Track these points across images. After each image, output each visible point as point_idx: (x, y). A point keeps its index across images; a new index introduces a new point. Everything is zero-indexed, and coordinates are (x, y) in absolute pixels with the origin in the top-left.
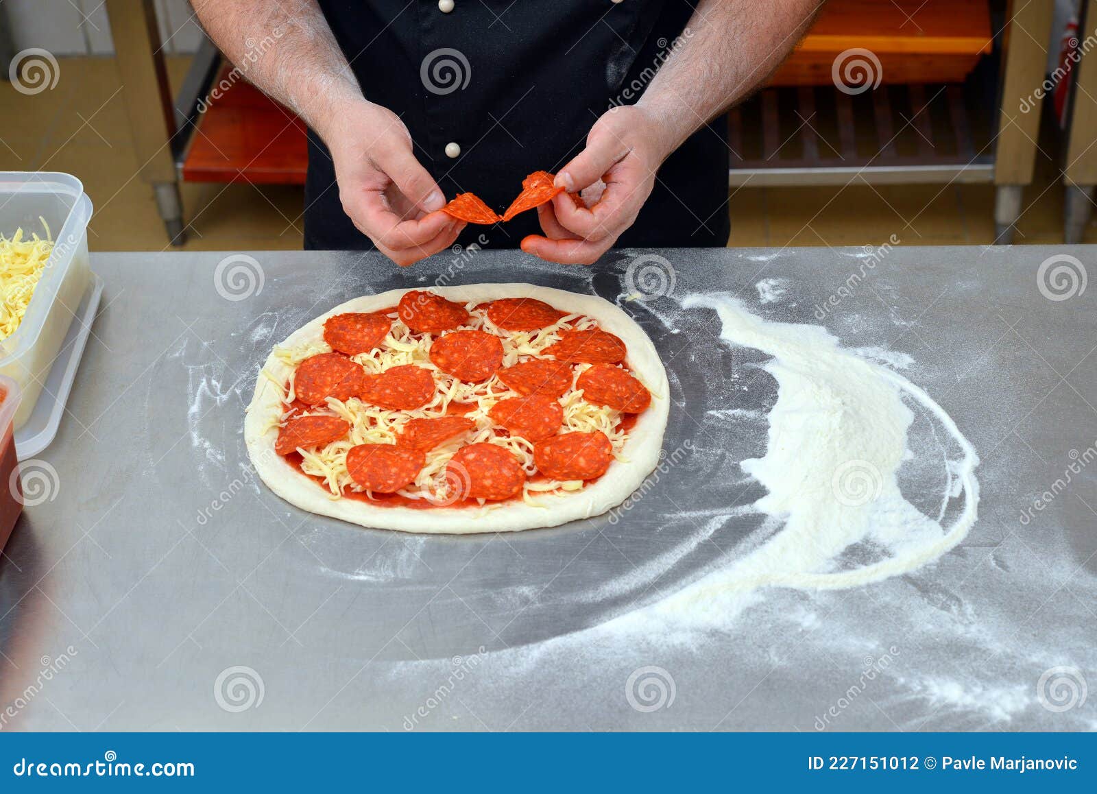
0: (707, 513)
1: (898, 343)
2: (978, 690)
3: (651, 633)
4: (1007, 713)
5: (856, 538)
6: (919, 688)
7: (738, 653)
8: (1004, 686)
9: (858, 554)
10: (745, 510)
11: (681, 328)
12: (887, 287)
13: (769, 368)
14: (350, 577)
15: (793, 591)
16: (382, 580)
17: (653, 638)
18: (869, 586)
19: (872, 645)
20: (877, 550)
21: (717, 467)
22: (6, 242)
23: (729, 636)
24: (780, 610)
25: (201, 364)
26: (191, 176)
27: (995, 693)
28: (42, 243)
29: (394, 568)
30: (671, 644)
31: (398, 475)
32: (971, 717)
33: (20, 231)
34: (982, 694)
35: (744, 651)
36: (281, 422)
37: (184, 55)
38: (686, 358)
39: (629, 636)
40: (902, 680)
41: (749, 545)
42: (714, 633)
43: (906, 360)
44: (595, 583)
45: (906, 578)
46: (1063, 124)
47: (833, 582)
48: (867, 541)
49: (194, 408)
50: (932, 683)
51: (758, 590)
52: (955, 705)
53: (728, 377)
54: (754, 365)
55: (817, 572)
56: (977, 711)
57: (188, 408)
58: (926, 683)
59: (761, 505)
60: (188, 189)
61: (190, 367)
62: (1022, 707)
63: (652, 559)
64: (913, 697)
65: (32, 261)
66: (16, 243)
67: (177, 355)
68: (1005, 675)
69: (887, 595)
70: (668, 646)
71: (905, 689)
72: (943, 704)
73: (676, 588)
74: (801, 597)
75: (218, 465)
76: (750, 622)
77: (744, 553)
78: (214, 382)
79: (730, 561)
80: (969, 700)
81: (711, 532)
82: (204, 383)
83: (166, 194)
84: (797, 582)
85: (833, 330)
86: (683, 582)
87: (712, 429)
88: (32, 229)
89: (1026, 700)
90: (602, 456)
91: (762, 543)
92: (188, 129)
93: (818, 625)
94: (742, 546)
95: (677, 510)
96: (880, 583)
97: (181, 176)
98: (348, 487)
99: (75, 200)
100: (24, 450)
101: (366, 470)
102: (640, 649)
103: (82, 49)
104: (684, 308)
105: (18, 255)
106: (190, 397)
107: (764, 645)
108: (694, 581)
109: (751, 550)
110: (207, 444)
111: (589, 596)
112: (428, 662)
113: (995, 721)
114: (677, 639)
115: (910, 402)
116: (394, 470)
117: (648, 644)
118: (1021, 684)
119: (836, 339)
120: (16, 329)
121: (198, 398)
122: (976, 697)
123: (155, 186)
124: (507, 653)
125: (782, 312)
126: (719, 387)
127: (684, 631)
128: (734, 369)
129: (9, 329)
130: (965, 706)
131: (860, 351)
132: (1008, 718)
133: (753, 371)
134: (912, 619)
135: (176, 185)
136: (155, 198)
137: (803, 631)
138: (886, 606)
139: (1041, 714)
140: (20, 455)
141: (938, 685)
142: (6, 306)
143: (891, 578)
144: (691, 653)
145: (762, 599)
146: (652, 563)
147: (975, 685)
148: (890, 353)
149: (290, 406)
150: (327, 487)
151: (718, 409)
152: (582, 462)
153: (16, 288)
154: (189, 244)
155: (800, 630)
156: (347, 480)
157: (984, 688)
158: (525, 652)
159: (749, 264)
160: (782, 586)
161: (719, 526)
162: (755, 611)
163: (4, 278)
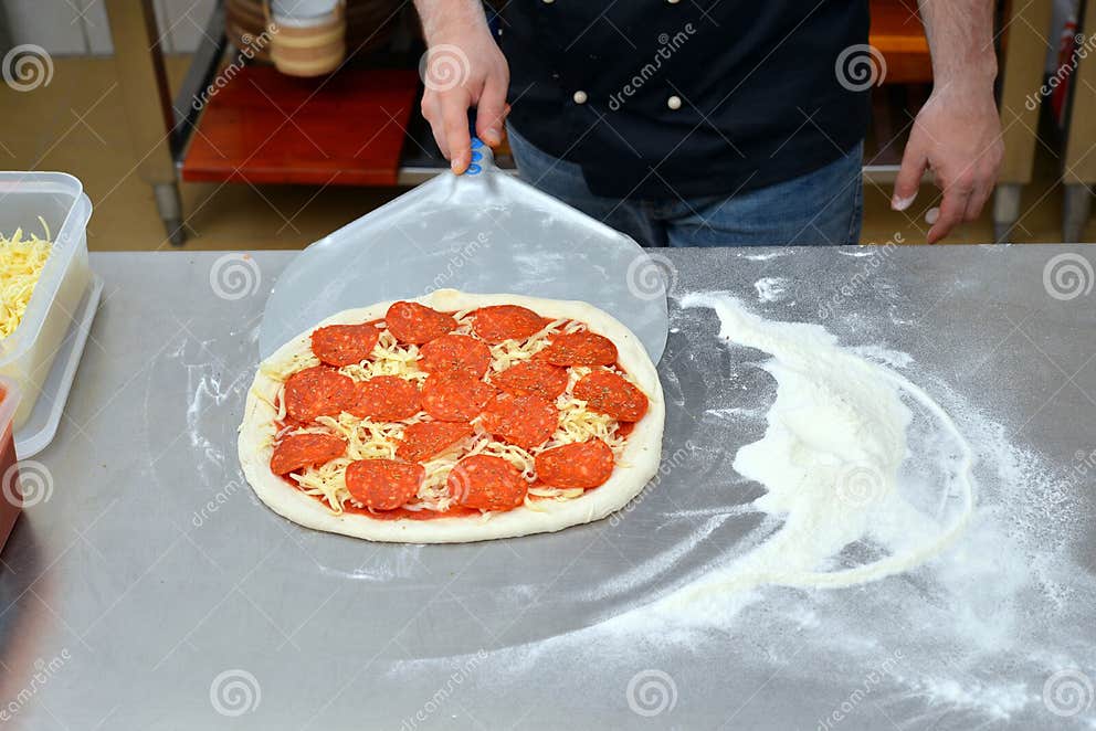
0: (706, 512)
1: (898, 341)
2: (977, 689)
3: (650, 632)
4: (1005, 711)
5: (855, 537)
6: (918, 686)
7: (736, 652)
8: (1003, 684)
9: (856, 553)
10: (745, 508)
11: (680, 327)
12: (886, 286)
13: (767, 367)
14: (349, 576)
15: (792, 589)
16: (381, 579)
17: (652, 637)
18: (868, 585)
19: (871, 644)
20: (876, 548)
21: (716, 466)
22: (6, 241)
23: (728, 635)
24: (779, 609)
25: (200, 363)
26: (191, 175)
27: (993, 691)
28: (41, 243)
29: (394, 566)
30: (669, 643)
31: (399, 490)
32: (969, 716)
33: (19, 231)
34: (981, 693)
35: (743, 650)
36: (276, 441)
37: (184, 55)
38: (685, 357)
39: (628, 635)
40: (901, 679)
41: (749, 544)
42: (713, 632)
43: (905, 359)
44: (594, 582)
45: (905, 576)
46: (1061, 123)
47: (832, 580)
48: (866, 540)
49: (194, 408)
50: (930, 681)
51: (758, 588)
52: (954, 704)
53: (728, 376)
54: (753, 364)
55: (816, 571)
56: (975, 708)
57: (187, 408)
58: (924, 681)
59: (760, 504)
60: (187, 189)
61: (190, 366)
62: (1021, 706)
63: (652, 558)
64: (912, 695)
65: (32, 261)
66: (15, 243)
67: (176, 354)
68: (1003, 673)
69: (885, 594)
70: (667, 645)
71: (904, 687)
72: (941, 702)
73: (676, 587)
74: (800, 595)
75: (218, 463)
76: (749, 620)
77: (743, 552)
78: (213, 382)
79: (729, 559)
80: (967, 698)
81: (710, 531)
82: (203, 382)
83: (166, 195)
84: (797, 582)
85: (832, 330)
86: (682, 581)
87: (712, 429)
88: (32, 229)
89: (1025, 698)
90: (604, 465)
91: (761, 542)
92: (187, 128)
93: (817, 623)
94: (741, 545)
95: (677, 509)
96: (879, 582)
97: (180, 176)
98: (347, 502)
99: (74, 199)
100: (24, 449)
101: (366, 487)
102: (638, 648)
103: (81, 49)
104: (683, 307)
105: (18, 255)
106: (190, 396)
107: (763, 644)
108: (693, 580)
109: (750, 549)
110: (206, 443)
111: (588, 595)
112: (426, 661)
113: (994, 720)
114: (677, 637)
115: (909, 401)
116: (395, 485)
117: (648, 642)
118: (1019, 683)
119: (835, 338)
120: (15, 328)
121: (197, 398)
122: (975, 696)
123: (155, 186)
124: (506, 651)
125: (780, 311)
126: (718, 386)
127: (683, 630)
128: (733, 368)
129: (8, 329)
130: (963, 705)
131: (859, 350)
132: (1007, 716)
133: (752, 371)
134: (911, 618)
135: (175, 185)
136: (155, 198)
137: (802, 630)
138: (886, 604)
139: (1039, 712)
140: (19, 455)
141: (937, 683)
142: (6, 307)
143: (889, 577)
144: (690, 652)
145: (762, 598)
146: (651, 561)
147: (974, 683)
148: (889, 352)
149: (283, 424)
150: (327, 503)
151: (717, 408)
152: (584, 470)
153: (16, 288)
154: (189, 244)
155: (799, 629)
156: (346, 496)
157: (983, 687)
158: (525, 651)
159: (748, 262)
160: (781, 584)
161: (718, 525)
162: (753, 609)
163: (3, 277)
